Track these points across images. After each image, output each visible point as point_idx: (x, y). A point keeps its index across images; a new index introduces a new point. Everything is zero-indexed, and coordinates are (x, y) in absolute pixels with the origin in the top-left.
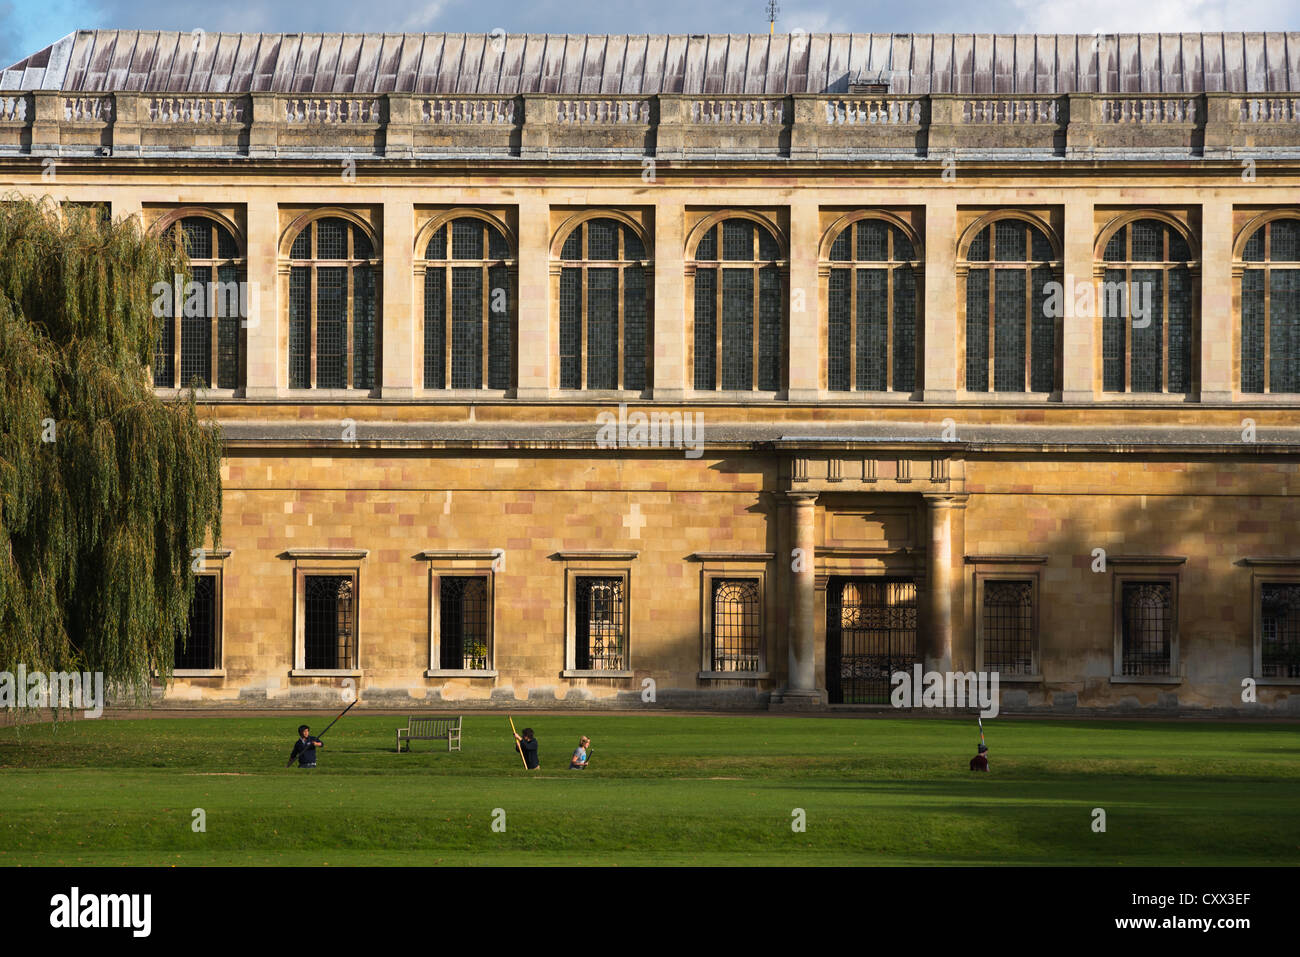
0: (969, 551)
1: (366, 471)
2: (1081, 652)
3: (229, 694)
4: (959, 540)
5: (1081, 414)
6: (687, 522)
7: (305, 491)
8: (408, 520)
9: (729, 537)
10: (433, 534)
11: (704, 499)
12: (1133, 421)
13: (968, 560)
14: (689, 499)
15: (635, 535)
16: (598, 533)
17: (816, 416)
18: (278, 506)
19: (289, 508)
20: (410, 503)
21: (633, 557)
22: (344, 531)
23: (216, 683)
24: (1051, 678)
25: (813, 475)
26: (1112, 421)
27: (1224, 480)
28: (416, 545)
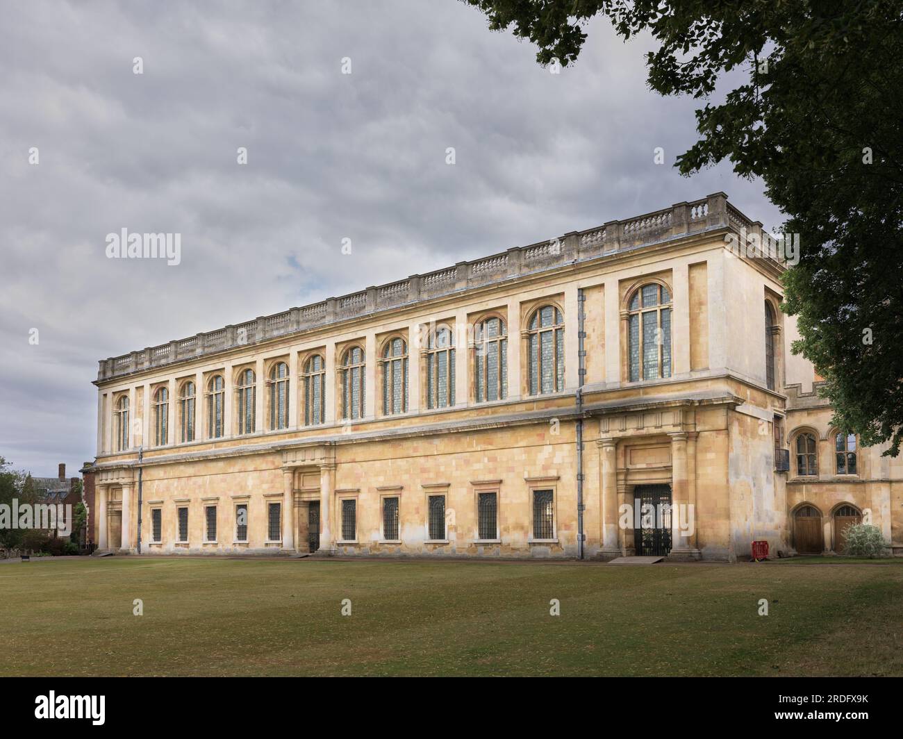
0: (337, 488)
1: (191, 469)
2: (371, 530)
3: (163, 550)
4: (333, 483)
5: (371, 426)
6: (262, 482)
7: (179, 478)
8: (200, 487)
9: (273, 487)
10: (205, 492)
11: (267, 473)
12: (386, 427)
13: (337, 492)
14: (263, 472)
15: (250, 488)
16: (241, 488)
17: (296, 436)
18: (173, 485)
19: (175, 485)
20: (200, 481)
21: (249, 497)
22: (186, 492)
23: (161, 546)
24: (361, 542)
25: (289, 460)
26: (379, 428)
27: (415, 450)
28: (202, 496)
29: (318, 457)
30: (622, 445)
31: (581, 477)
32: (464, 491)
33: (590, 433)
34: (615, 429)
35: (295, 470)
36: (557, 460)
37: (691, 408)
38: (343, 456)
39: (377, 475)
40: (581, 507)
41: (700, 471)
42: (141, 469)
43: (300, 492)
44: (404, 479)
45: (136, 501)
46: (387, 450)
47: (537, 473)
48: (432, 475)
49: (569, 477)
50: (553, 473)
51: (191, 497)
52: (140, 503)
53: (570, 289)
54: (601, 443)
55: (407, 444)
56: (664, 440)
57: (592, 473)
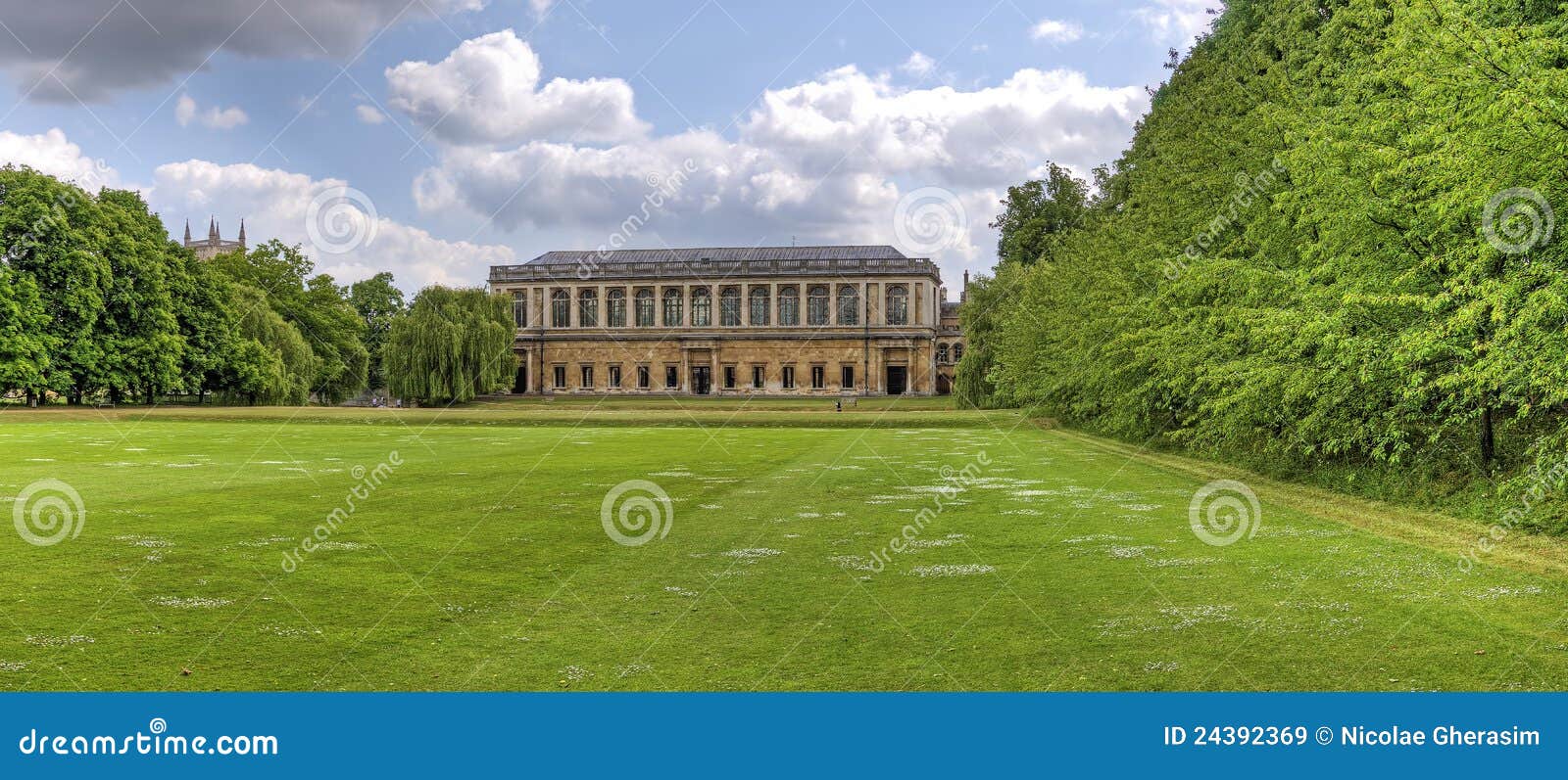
0: (722, 360)
1: (595, 344)
2: (745, 383)
3: (568, 392)
4: (719, 359)
5: (744, 330)
7: (583, 349)
8: (604, 355)
9: (670, 358)
10: (609, 358)
12: (755, 332)
13: (721, 363)
14: (663, 350)
16: (644, 358)
17: (688, 332)
19: (579, 353)
20: (604, 351)
22: (590, 357)
23: (565, 390)
24: (739, 388)
25: (688, 345)
26: (751, 332)
27: (776, 345)
28: (605, 360)
29: (710, 344)
30: (887, 351)
31: (866, 362)
32: (805, 366)
33: (872, 344)
34: (885, 344)
35: (691, 351)
36: (855, 354)
37: (917, 339)
38: (725, 345)
39: (749, 355)
40: (867, 375)
41: (919, 362)
42: (542, 341)
43: (692, 362)
44: (769, 358)
45: (539, 361)
46: (757, 344)
47: (844, 359)
48: (786, 357)
49: (861, 362)
50: (853, 360)
51: (595, 360)
52: (542, 362)
53: (863, 283)
54: (877, 349)
55: (769, 342)
56: (905, 349)
57: (872, 360)
